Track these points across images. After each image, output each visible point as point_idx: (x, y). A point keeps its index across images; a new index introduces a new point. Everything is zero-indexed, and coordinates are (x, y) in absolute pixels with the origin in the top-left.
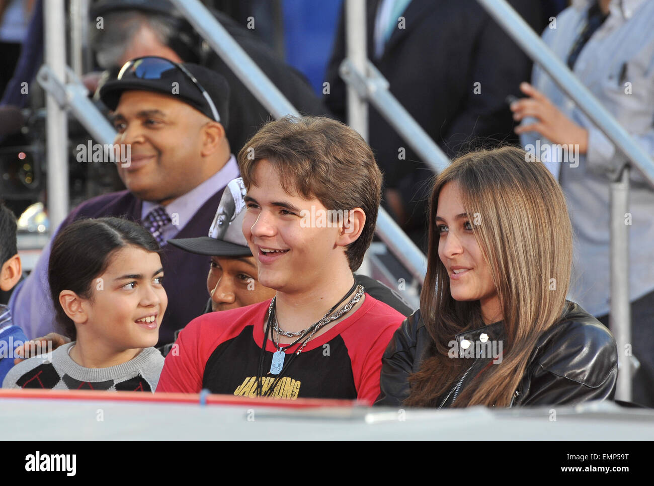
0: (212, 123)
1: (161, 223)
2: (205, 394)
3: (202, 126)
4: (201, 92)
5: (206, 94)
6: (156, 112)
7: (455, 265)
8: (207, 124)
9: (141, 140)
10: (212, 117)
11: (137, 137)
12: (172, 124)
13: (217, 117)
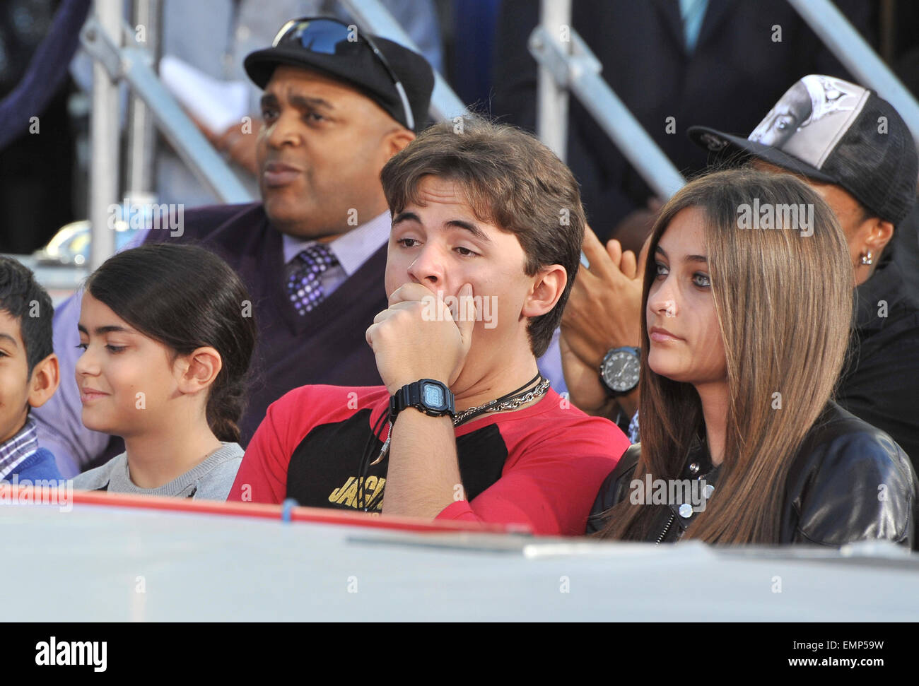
0: (403, 132)
1: (323, 268)
2: (290, 506)
3: (387, 134)
4: (394, 83)
5: (399, 86)
6: (320, 102)
7: (658, 327)
8: (395, 131)
9: (296, 140)
10: (403, 122)
11: (289, 135)
12: (342, 121)
13: (410, 121)
